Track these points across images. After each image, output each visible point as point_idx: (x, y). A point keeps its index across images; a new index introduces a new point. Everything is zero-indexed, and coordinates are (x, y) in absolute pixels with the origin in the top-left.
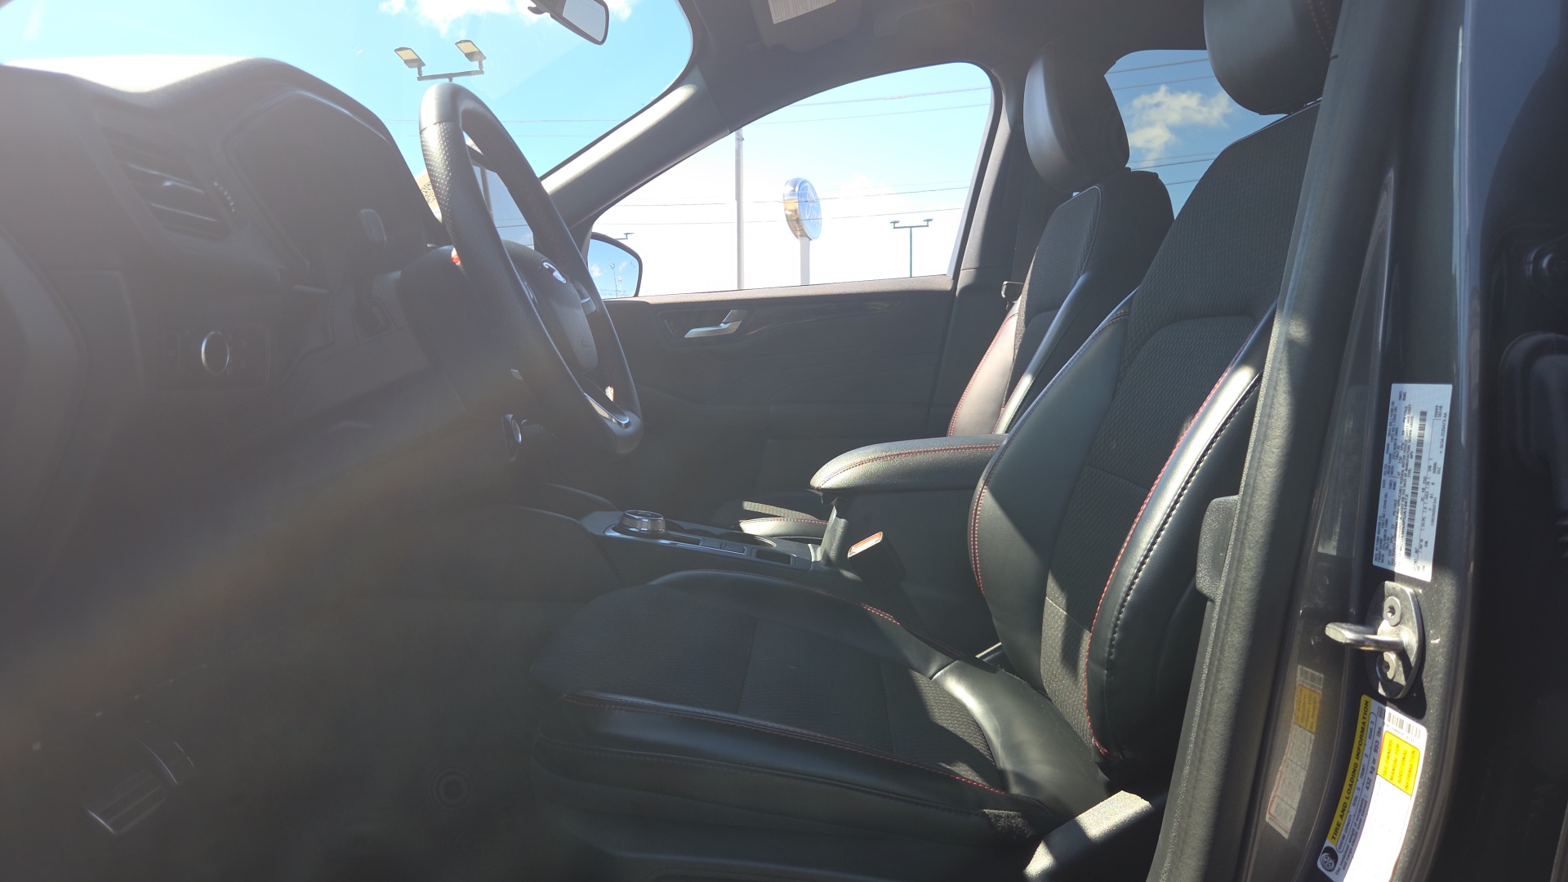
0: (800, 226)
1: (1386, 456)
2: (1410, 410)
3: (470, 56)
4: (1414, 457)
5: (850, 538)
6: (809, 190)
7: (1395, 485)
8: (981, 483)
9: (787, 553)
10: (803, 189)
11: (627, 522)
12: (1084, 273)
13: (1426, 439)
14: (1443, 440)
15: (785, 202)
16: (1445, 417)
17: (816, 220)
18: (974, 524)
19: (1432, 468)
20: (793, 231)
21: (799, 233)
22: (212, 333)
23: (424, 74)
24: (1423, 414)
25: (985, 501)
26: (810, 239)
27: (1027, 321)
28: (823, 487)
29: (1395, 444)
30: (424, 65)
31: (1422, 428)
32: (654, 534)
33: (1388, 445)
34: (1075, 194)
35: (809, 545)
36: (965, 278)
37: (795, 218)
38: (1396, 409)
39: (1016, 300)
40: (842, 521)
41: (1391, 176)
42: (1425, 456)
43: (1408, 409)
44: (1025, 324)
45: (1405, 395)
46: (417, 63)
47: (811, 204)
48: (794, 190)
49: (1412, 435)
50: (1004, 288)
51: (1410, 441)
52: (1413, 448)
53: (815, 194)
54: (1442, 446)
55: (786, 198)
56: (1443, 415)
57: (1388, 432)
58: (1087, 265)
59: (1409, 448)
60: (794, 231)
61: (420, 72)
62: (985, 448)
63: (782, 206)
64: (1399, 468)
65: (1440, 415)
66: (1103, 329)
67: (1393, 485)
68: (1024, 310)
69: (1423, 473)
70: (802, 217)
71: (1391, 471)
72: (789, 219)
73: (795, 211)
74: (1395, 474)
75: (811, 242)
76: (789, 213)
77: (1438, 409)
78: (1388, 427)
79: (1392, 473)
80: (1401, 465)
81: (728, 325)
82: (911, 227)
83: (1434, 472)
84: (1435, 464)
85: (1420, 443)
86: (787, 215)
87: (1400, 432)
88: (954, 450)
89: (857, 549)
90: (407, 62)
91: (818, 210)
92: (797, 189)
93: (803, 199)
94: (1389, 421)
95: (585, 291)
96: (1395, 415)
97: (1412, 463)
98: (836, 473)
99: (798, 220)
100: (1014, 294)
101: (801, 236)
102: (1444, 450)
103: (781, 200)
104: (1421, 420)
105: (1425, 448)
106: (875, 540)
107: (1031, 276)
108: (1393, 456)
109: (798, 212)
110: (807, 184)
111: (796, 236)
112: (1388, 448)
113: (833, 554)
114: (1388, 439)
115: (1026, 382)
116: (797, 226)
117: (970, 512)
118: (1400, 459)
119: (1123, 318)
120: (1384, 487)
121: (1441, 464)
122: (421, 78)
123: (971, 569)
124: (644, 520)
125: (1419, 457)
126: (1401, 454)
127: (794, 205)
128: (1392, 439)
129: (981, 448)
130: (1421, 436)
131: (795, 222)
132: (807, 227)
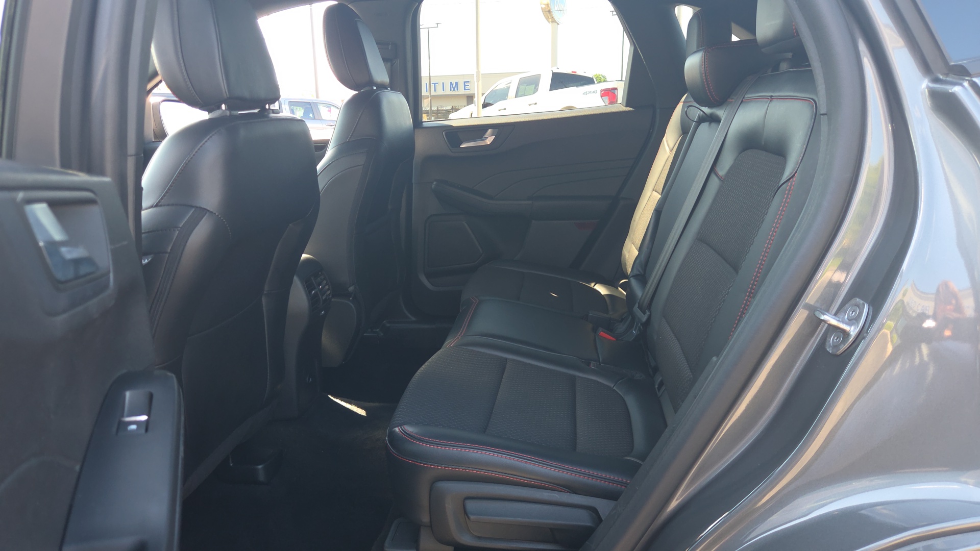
0: (551, 15)
17: (562, 11)
21: (550, 20)
26: (558, 24)
37: (548, 9)
60: (547, 19)
70: (552, 9)
72: (544, 11)
75: (558, 26)
76: (544, 6)
86: (542, 8)
99: (549, 11)
101: (552, 22)
109: (549, 6)
111: (549, 22)
116: (549, 15)
131: (548, 13)
132: (556, 15)
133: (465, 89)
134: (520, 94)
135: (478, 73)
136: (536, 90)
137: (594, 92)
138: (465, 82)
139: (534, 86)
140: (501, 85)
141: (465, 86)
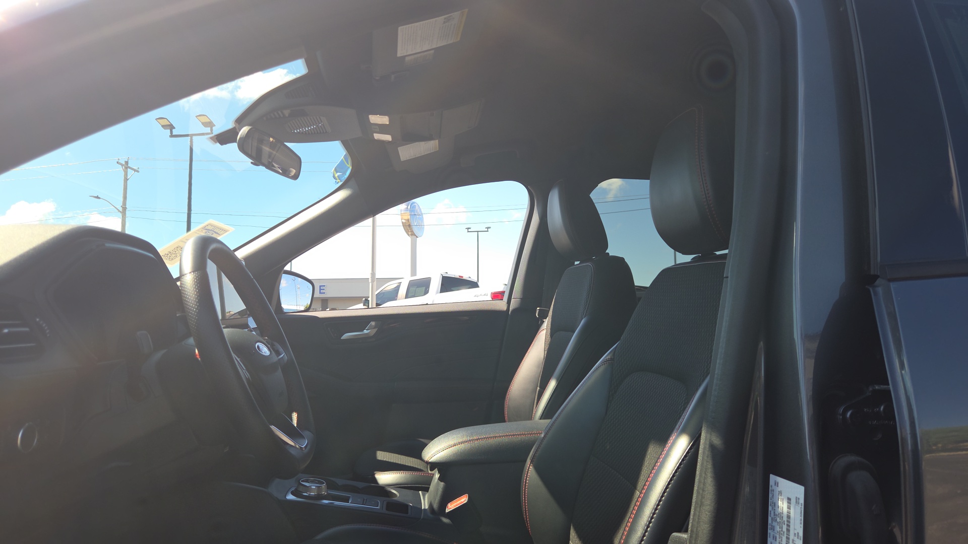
0: (411, 229)
1: (770, 519)
2: (781, 494)
3: (206, 124)
4: (786, 525)
5: (447, 497)
6: (417, 207)
7: (776, 538)
8: (529, 461)
9: (406, 503)
10: (413, 208)
11: (301, 489)
12: (585, 316)
13: (792, 515)
14: (801, 519)
15: (402, 215)
16: (802, 505)
17: (421, 226)
18: (525, 489)
19: (796, 535)
20: (406, 232)
21: (410, 233)
22: (27, 424)
23: (174, 134)
24: (789, 499)
25: (530, 473)
26: (417, 237)
27: (552, 334)
28: (430, 461)
29: (774, 513)
30: (174, 128)
31: (789, 508)
32: (320, 497)
33: (770, 511)
34: (577, 263)
35: (420, 492)
36: (514, 304)
37: (408, 224)
38: (773, 491)
39: (546, 319)
40: (442, 484)
41: (761, 344)
42: (791, 528)
43: (780, 493)
44: (551, 336)
45: (778, 484)
46: (171, 127)
47: (418, 216)
48: (407, 208)
49: (784, 510)
50: (538, 311)
51: (783, 514)
52: (785, 519)
53: (420, 210)
54: (801, 524)
55: (402, 212)
56: (800, 504)
57: (770, 503)
58: (586, 312)
59: (782, 518)
61: (171, 132)
62: (530, 434)
63: (400, 217)
64: (778, 529)
65: (799, 504)
66: (599, 367)
67: (775, 538)
68: (549, 327)
69: (792, 537)
70: (412, 224)
71: (773, 529)
72: (404, 225)
73: (408, 220)
74: (776, 531)
75: (418, 239)
77: (797, 499)
78: (770, 500)
79: (774, 530)
80: (778, 527)
81: (369, 331)
82: (478, 232)
83: (798, 538)
84: (798, 533)
85: (789, 517)
86: (402, 222)
87: (777, 506)
88: (512, 435)
89: (451, 506)
90: (163, 126)
91: (422, 220)
92: (409, 207)
93: (413, 213)
94: (770, 496)
95: (281, 350)
96: (773, 494)
97: (785, 528)
98: (439, 452)
99: (409, 226)
100: (544, 315)
101: (411, 235)
102: (802, 525)
103: (400, 213)
104: (788, 502)
105: (792, 521)
106: (463, 500)
107: (553, 309)
108: (774, 520)
109: (410, 221)
110: (416, 204)
111: (408, 235)
112: (770, 513)
113: (435, 506)
114: (770, 508)
115: (552, 384)
116: (409, 229)
117: (522, 480)
118: (778, 523)
119: (610, 362)
120: (770, 537)
121: (801, 534)
122: (172, 136)
123: (523, 518)
124: (313, 487)
125: (788, 526)
126: (778, 520)
127: (407, 217)
128: (772, 508)
129: (528, 434)
130: (789, 513)
131: (408, 227)
132: (415, 230)
133: (320, 293)
134: (410, 295)
135: (373, 274)
136: (426, 292)
137: (485, 295)
138: (320, 286)
139: (424, 289)
140: (390, 286)
141: (320, 289)
